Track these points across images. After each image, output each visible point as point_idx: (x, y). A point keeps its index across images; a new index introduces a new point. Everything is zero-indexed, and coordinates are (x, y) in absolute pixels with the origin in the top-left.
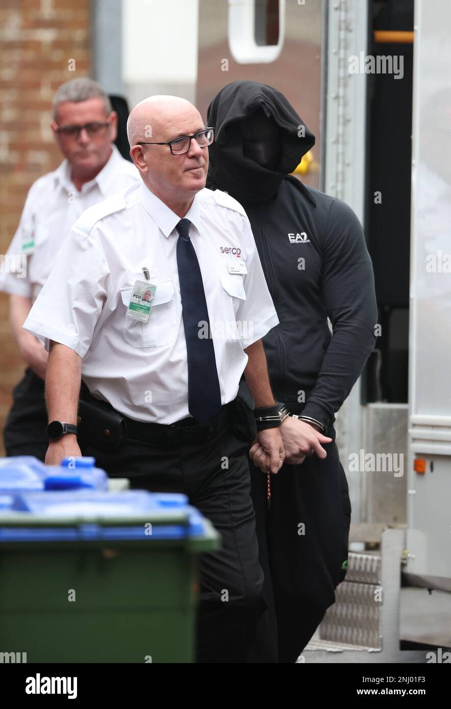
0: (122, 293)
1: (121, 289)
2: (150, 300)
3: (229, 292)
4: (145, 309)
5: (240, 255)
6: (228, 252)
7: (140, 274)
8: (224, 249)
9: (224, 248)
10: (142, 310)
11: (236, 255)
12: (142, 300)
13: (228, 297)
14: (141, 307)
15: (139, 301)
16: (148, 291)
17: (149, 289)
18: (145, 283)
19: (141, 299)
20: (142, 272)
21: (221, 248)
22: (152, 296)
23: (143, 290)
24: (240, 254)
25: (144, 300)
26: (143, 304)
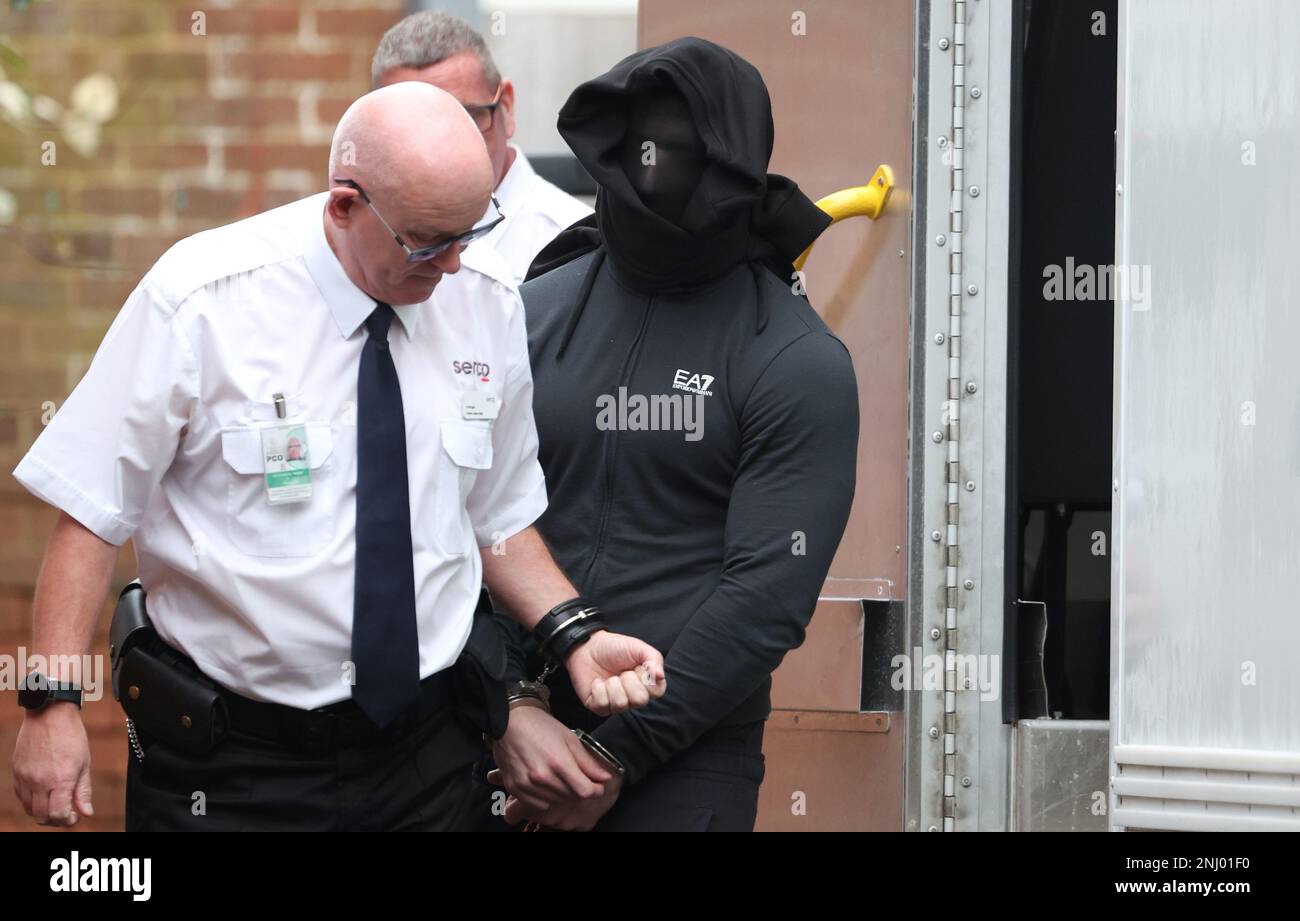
0: (224, 436)
1: (223, 428)
2: (302, 455)
3: (454, 458)
4: (300, 476)
5: (488, 377)
6: (470, 372)
7: (266, 405)
8: (460, 366)
9: (461, 363)
10: (295, 481)
11: (482, 377)
12: (288, 461)
13: (451, 466)
14: (292, 475)
15: (282, 466)
16: (292, 440)
17: (293, 435)
18: (281, 428)
19: (284, 460)
20: (271, 401)
21: (455, 362)
22: (303, 446)
23: (282, 440)
24: (487, 374)
25: (290, 459)
26: (292, 469)
